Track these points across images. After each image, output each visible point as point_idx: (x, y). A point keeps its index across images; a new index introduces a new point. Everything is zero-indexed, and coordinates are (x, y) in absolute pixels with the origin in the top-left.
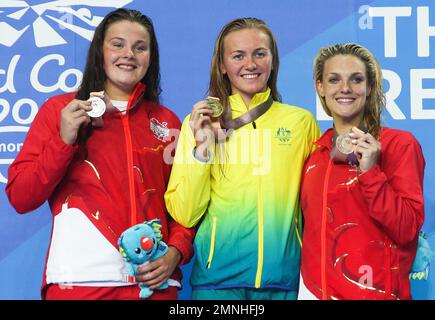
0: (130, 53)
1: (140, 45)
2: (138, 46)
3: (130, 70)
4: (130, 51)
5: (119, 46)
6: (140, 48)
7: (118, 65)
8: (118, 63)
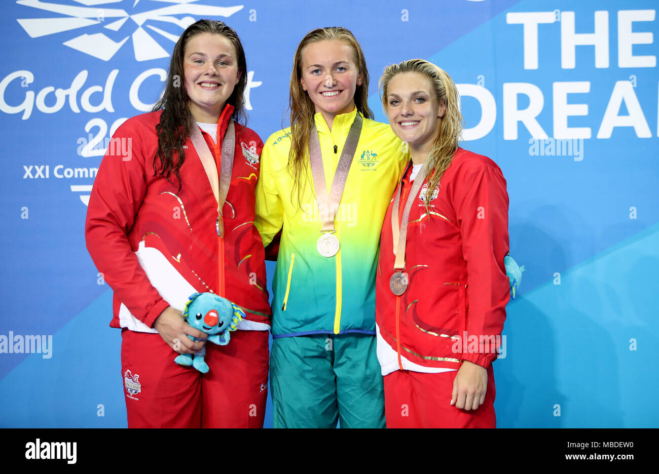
0: (212, 69)
1: (223, 60)
2: (221, 61)
3: (214, 88)
4: (212, 67)
5: (200, 62)
6: (223, 63)
7: (200, 84)
8: (199, 81)
